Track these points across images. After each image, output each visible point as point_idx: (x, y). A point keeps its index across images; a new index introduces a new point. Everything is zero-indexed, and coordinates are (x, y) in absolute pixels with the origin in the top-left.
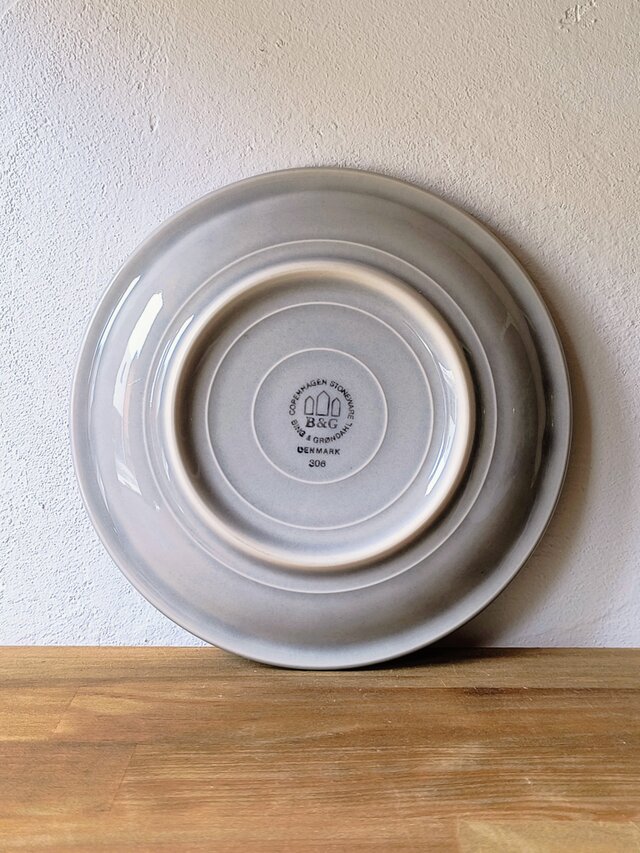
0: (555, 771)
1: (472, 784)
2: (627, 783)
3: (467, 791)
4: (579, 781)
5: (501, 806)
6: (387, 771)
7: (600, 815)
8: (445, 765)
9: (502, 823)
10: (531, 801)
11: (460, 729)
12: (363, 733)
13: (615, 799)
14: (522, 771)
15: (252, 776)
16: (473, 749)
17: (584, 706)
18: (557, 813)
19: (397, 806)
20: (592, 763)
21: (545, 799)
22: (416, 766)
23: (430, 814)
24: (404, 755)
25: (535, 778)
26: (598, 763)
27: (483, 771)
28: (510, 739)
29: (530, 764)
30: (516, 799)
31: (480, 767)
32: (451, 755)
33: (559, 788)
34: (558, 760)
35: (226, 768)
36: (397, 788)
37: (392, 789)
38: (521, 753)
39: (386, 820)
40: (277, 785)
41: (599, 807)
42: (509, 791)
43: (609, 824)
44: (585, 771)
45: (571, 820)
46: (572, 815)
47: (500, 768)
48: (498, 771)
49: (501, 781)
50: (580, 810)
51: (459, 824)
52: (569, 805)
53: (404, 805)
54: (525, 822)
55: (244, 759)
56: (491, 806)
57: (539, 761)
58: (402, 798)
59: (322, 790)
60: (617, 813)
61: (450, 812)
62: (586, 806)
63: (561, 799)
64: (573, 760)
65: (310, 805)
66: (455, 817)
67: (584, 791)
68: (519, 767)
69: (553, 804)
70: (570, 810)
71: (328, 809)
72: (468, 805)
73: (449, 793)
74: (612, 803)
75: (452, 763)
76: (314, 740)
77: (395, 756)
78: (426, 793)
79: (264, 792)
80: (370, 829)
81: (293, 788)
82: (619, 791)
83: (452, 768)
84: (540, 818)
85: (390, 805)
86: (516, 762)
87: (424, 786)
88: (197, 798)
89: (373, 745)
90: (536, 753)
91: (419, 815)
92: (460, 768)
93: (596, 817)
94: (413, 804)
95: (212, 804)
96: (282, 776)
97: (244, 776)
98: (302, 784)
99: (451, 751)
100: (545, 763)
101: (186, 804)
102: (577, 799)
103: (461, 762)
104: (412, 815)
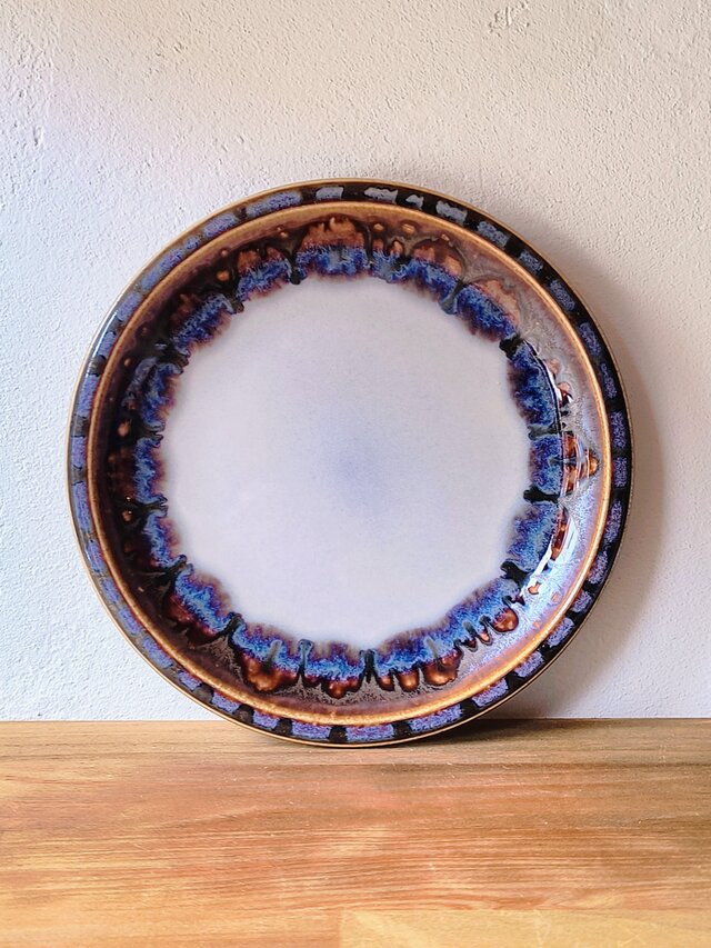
0: (464, 855)
1: (369, 871)
2: (539, 867)
3: (361, 879)
4: (488, 866)
5: (396, 895)
6: (276, 858)
7: (503, 903)
8: (343, 850)
9: (395, 913)
10: (431, 889)
11: (367, 811)
12: (260, 816)
13: (523, 885)
14: (427, 856)
15: (127, 864)
16: (378, 832)
17: (510, 784)
18: (457, 902)
19: (281, 896)
20: (506, 846)
21: (447, 886)
22: (312, 851)
23: (316, 904)
24: (299, 840)
25: (441, 863)
26: (512, 846)
27: (384, 857)
28: (422, 821)
29: (438, 848)
30: (413, 887)
31: (381, 853)
32: (351, 839)
33: (465, 874)
34: (469, 843)
35: (99, 856)
36: (284, 876)
37: (279, 877)
38: (429, 836)
39: (266, 912)
40: (153, 875)
41: (504, 894)
42: (408, 879)
43: (511, 913)
44: (496, 855)
45: (470, 909)
46: (473, 903)
47: (404, 852)
48: (401, 856)
49: (402, 867)
50: (482, 898)
51: (345, 916)
52: (471, 893)
53: (290, 895)
54: (420, 913)
55: (122, 846)
56: (385, 896)
57: (447, 844)
58: (288, 887)
59: (201, 879)
60: (522, 900)
61: (338, 902)
62: (489, 894)
63: (464, 886)
64: (486, 843)
65: (184, 897)
66: (342, 908)
67: (490, 877)
68: (425, 852)
69: (453, 892)
70: (472, 898)
71: (203, 900)
72: (358, 895)
73: (341, 881)
74: (519, 890)
75: (351, 848)
76: (204, 823)
77: (289, 840)
78: (316, 882)
79: (137, 882)
80: (247, 922)
81: (169, 877)
82: (530, 876)
83: (351, 854)
84: (436, 907)
85: (273, 896)
86: (423, 846)
87: (315, 874)
88: (61, 891)
89: (268, 829)
90: (447, 836)
91: (304, 906)
92: (359, 854)
93: (499, 905)
94: (299, 894)
95: (77, 897)
96: (159, 864)
97: (118, 865)
98: (180, 873)
99: (354, 834)
100: (454, 847)
101: (46, 898)
102: (481, 886)
103: (361, 847)
104: (294, 907)
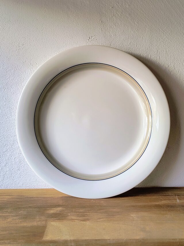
0: (77, 212)
2: (91, 214)
5: (60, 219)
7: (82, 220)
14: (69, 213)
16: (60, 209)
21: (71, 218)
23: (43, 221)
27: (60, 213)
29: (72, 211)
30: (64, 218)
32: (54, 210)
33: (76, 216)
34: (79, 210)
42: (64, 216)
43: (83, 222)
44: (83, 212)
45: (75, 221)
46: (75, 220)
48: (63, 213)
50: (77, 220)
54: (64, 222)
55: (5, 212)
56: (58, 219)
58: (39, 218)
60: (87, 220)
62: (80, 219)
64: (82, 210)
65: (16, 220)
66: (49, 221)
69: (73, 219)
70: (75, 219)
71: (20, 220)
72: (53, 219)
73: (50, 217)
74: (86, 218)
78: (44, 217)
79: (7, 218)
80: (28, 224)
81: (14, 217)
82: (89, 216)
83: (53, 212)
84: (68, 221)
85: (35, 220)
90: (74, 209)
92: (55, 212)
96: (13, 214)
97: (4, 215)
98: (17, 216)
99: (55, 209)
100: (75, 211)
102: (78, 218)
104: (39, 221)
